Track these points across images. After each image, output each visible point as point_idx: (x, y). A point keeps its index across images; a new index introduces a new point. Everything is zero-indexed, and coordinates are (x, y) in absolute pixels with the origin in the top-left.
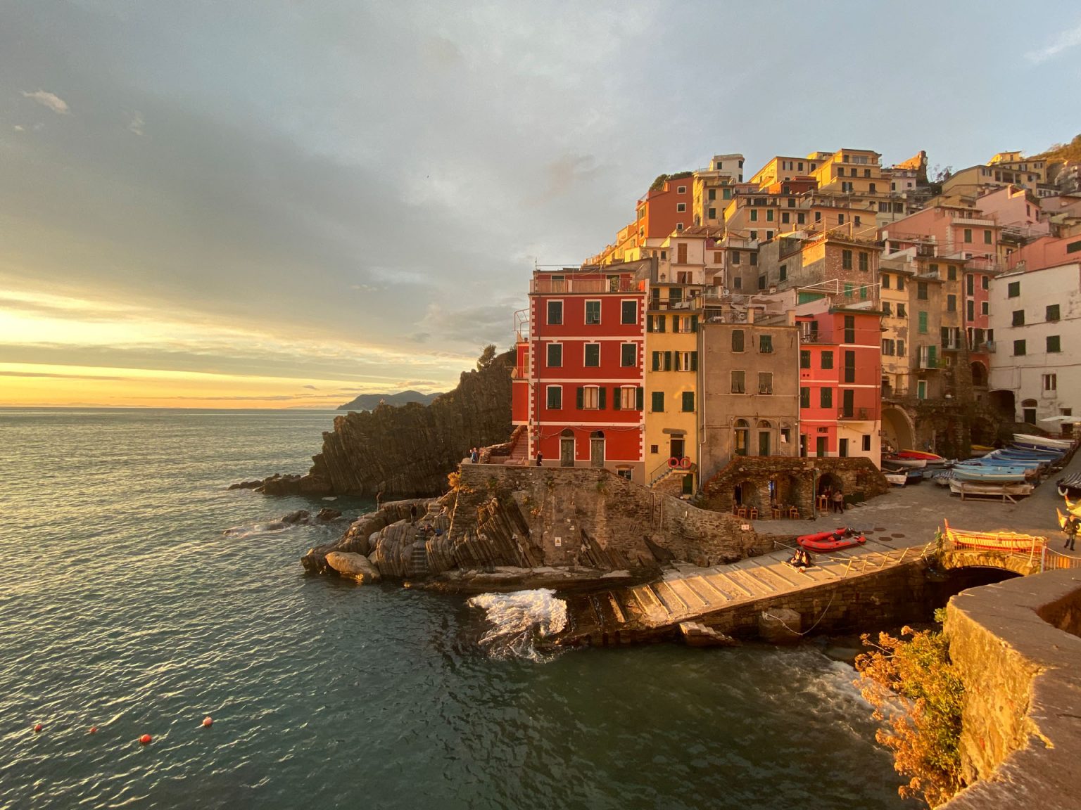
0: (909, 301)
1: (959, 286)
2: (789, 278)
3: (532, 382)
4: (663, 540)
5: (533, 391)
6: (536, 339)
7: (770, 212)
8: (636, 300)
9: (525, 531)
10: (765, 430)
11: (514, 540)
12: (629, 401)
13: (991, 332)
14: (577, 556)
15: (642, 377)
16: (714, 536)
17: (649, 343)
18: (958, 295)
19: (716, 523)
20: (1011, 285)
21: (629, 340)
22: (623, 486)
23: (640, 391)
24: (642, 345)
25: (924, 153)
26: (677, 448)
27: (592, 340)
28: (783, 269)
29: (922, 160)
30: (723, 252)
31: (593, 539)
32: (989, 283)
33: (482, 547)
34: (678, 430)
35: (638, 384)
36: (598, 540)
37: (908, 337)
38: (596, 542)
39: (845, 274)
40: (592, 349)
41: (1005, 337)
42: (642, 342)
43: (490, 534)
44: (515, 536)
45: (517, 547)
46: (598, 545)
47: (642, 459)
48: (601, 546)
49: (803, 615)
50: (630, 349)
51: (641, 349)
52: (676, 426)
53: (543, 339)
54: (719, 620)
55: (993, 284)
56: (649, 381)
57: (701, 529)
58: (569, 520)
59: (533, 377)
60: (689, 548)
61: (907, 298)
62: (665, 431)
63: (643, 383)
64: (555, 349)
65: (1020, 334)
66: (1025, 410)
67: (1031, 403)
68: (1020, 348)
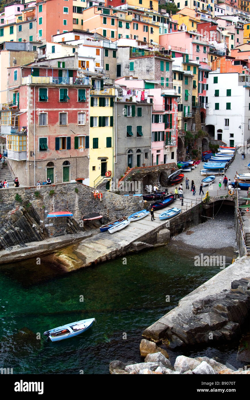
0: (182, 85)
2: (135, 69)
6: (33, 109)
7: (113, 20)
8: (85, 89)
9: (38, 223)
10: (138, 154)
11: (33, 228)
13: (207, 98)
14: (66, 229)
16: (129, 207)
18: (197, 80)
19: (130, 201)
20: (215, 78)
21: (81, 110)
22: (87, 190)
23: (87, 138)
24: (88, 113)
26: (104, 166)
27: (63, 110)
28: (132, 64)
30: (100, 49)
31: (73, 219)
33: (17, 234)
34: (104, 157)
35: (86, 134)
36: (76, 220)
38: (75, 221)
39: (161, 73)
42: (88, 111)
43: (21, 227)
44: (34, 225)
45: (35, 231)
46: (76, 222)
47: (89, 174)
48: (77, 222)
51: (87, 115)
52: (103, 155)
53: (37, 110)
54: (145, 238)
55: (209, 77)
56: (91, 132)
57: (123, 205)
60: (117, 214)
61: (181, 84)
62: (99, 158)
64: (43, 116)
65: (217, 100)
66: (218, 134)
67: (220, 131)
68: (217, 106)
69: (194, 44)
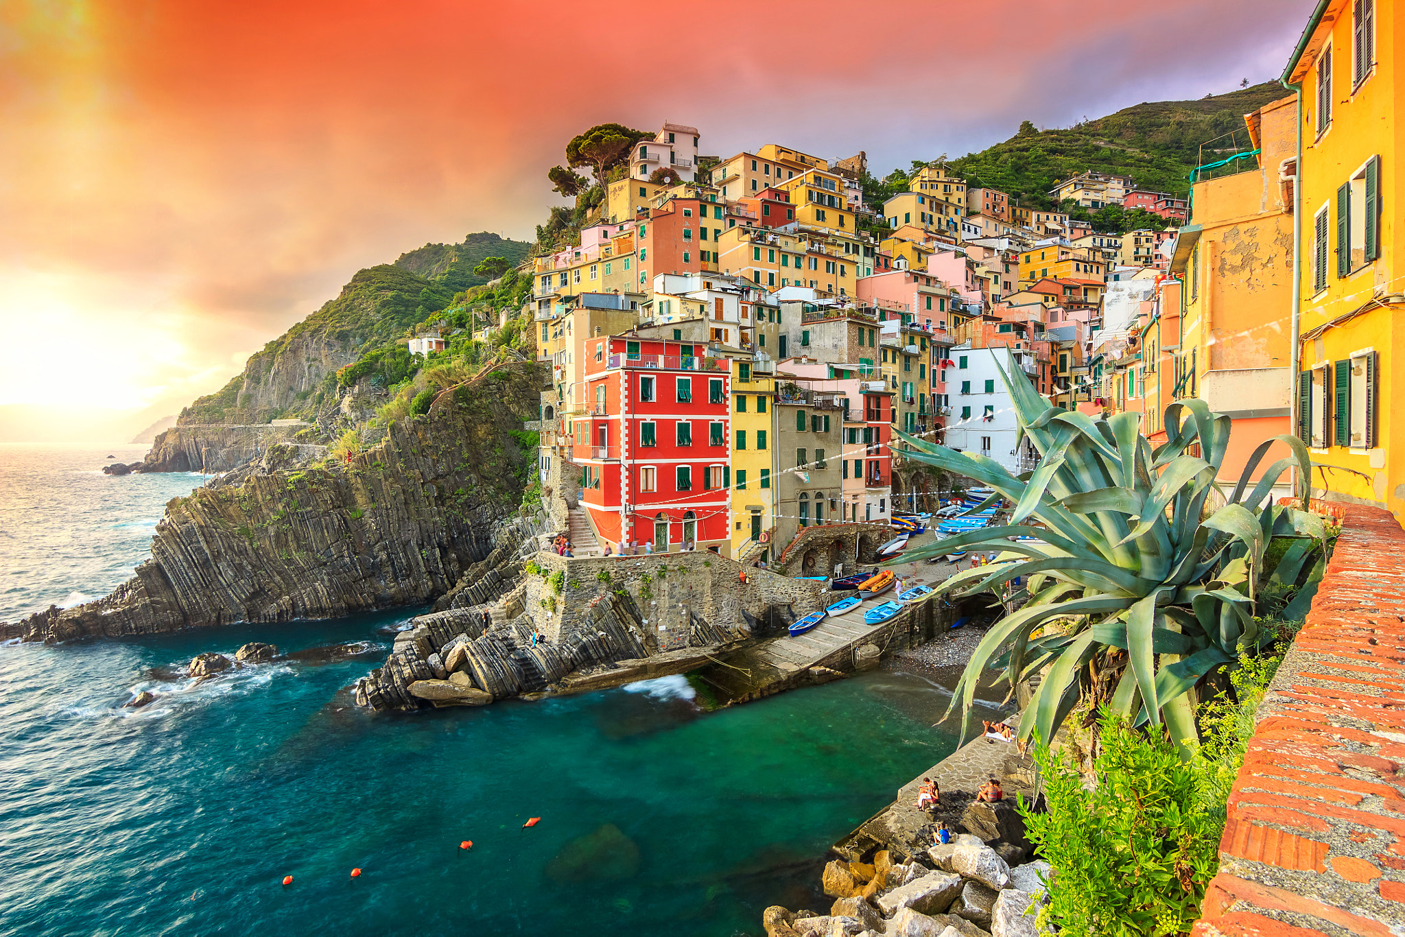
0: (899, 373)
1: (927, 357)
2: (812, 344)
3: (626, 463)
4: (757, 611)
5: (627, 474)
6: (630, 416)
7: (771, 252)
8: (722, 379)
9: (640, 624)
10: (819, 501)
11: (631, 633)
12: (717, 480)
13: (946, 397)
14: (689, 638)
15: (727, 456)
16: (803, 600)
17: (734, 421)
18: (927, 364)
19: (803, 589)
20: (961, 358)
21: (716, 419)
22: (726, 565)
23: (727, 469)
24: (728, 425)
25: (863, 154)
26: (756, 521)
27: (684, 418)
28: (806, 334)
29: (862, 161)
30: (749, 307)
31: (702, 619)
33: (601, 644)
34: (757, 507)
35: (724, 463)
36: (706, 620)
38: (705, 622)
39: (860, 350)
40: (684, 428)
41: (957, 402)
42: (727, 421)
43: (609, 631)
44: (632, 628)
45: (634, 639)
47: (728, 537)
48: (708, 624)
49: (880, 647)
50: (717, 429)
51: (727, 428)
52: (754, 503)
53: (637, 416)
54: (832, 661)
55: (949, 353)
56: (735, 460)
57: (793, 596)
58: (681, 605)
59: (627, 458)
62: (747, 508)
63: (728, 461)
64: (648, 428)
65: (966, 400)
68: (966, 413)
69: (921, 293)
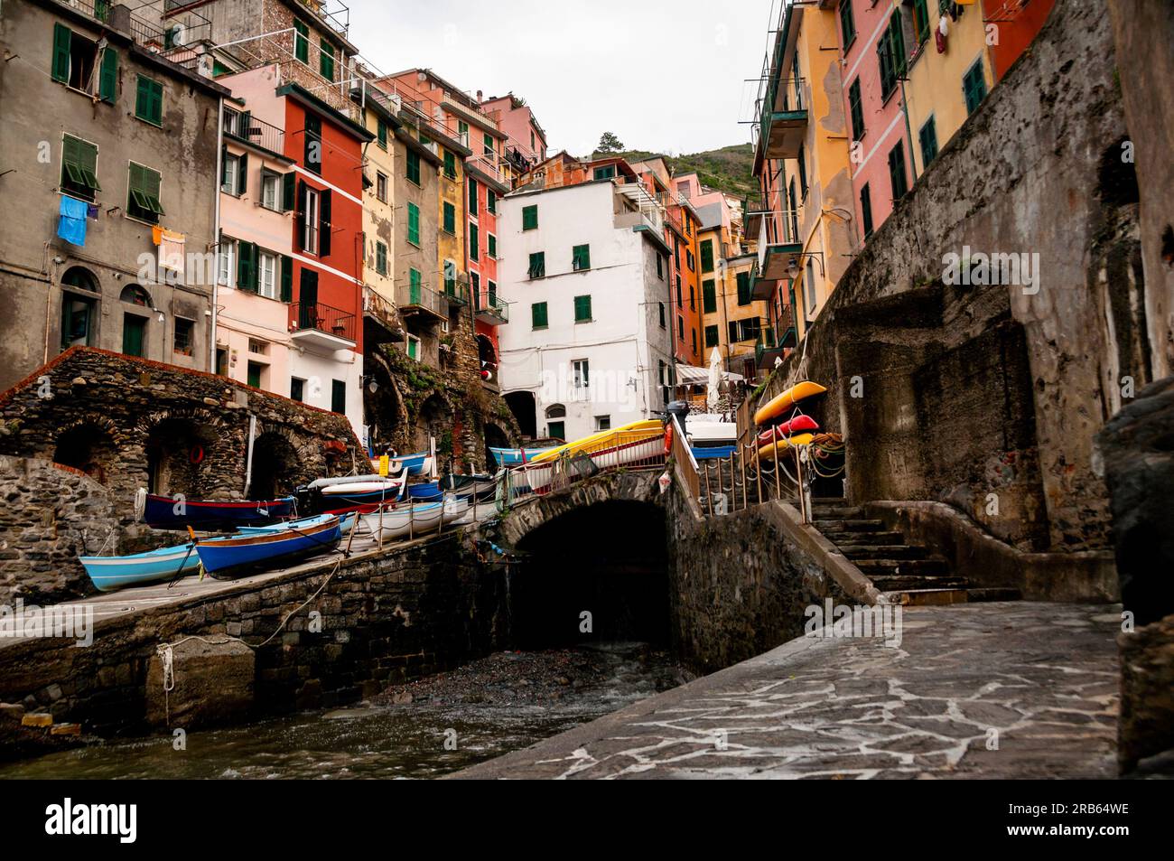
0: (394, 174)
1: (458, 192)
18: (458, 207)
20: (526, 210)
32: (496, 203)
37: (392, 240)
49: (260, 653)
55: (501, 205)
61: (391, 168)
65: (539, 292)
66: (550, 424)
67: (557, 410)
68: (540, 316)
